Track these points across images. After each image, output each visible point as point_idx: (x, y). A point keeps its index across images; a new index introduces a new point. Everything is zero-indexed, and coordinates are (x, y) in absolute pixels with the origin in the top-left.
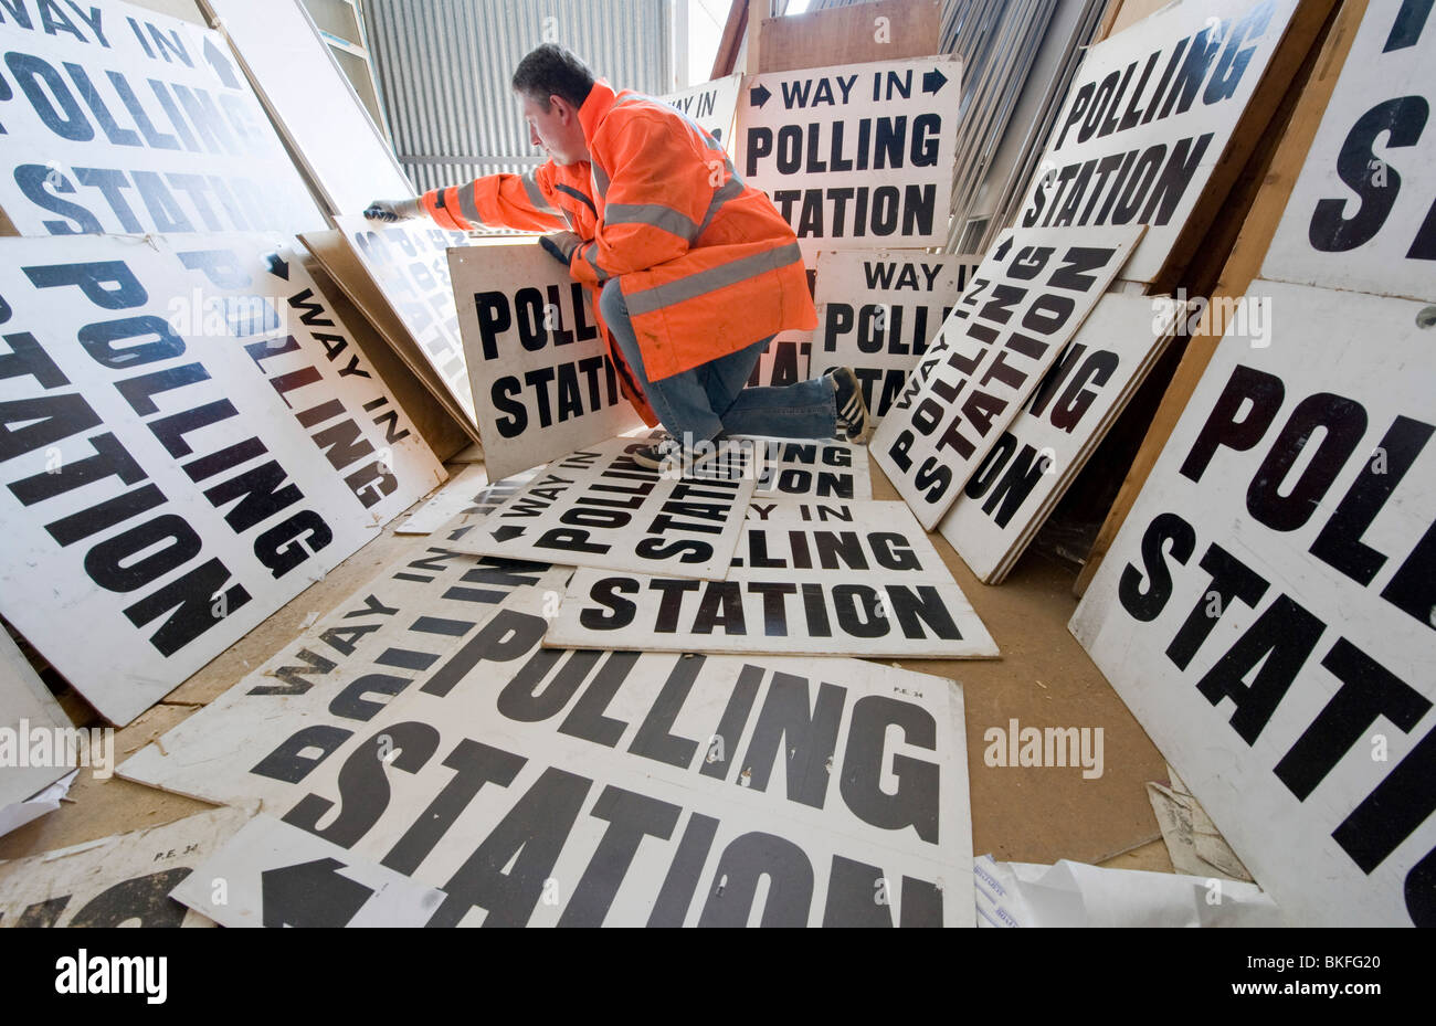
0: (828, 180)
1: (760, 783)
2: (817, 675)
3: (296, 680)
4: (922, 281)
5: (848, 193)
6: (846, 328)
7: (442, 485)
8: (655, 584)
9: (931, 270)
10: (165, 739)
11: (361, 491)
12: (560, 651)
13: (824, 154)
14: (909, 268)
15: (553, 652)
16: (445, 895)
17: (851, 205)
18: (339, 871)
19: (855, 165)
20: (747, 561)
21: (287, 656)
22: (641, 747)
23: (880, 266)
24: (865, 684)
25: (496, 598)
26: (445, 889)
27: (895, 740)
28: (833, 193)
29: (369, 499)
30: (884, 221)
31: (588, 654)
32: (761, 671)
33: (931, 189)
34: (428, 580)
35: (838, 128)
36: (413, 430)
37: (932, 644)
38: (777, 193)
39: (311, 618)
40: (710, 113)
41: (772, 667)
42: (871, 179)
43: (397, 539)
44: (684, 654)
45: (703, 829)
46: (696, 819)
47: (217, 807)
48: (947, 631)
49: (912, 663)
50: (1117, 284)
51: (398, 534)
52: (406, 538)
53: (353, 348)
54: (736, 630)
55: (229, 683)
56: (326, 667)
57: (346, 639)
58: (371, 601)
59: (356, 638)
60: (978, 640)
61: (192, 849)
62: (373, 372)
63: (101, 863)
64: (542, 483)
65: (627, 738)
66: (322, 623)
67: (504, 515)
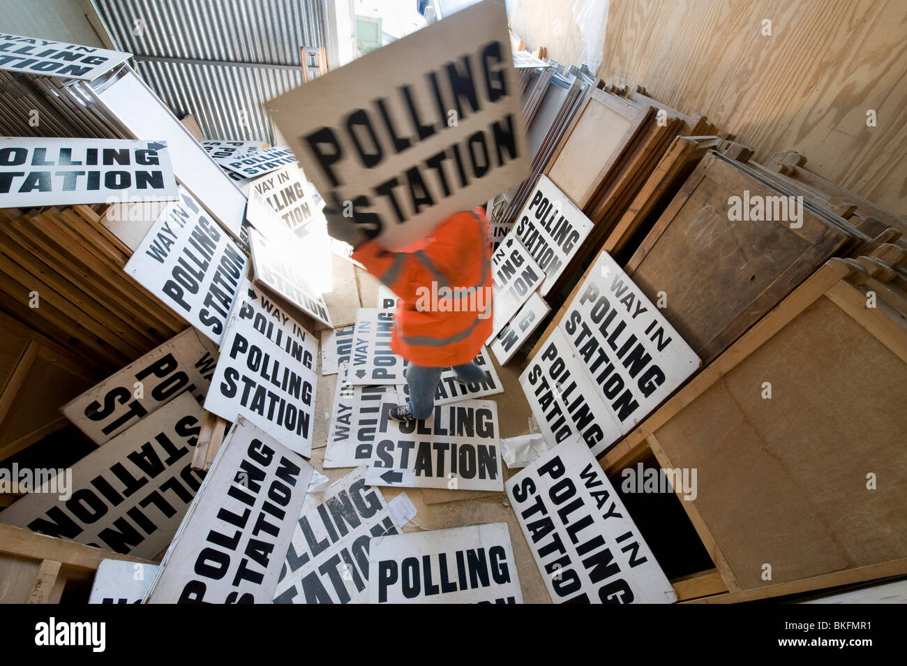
1: (462, 435)
2: (467, 406)
3: (342, 435)
21: (332, 429)
22: (436, 433)
24: (478, 406)
25: (379, 397)
26: (415, 469)
29: (310, 367)
32: (454, 408)
34: (352, 394)
36: (306, 331)
37: (490, 391)
39: (327, 415)
41: (456, 406)
43: (325, 378)
45: (454, 446)
46: (452, 445)
47: (356, 467)
48: (493, 386)
49: (486, 398)
50: (538, 290)
51: (324, 376)
52: (328, 377)
53: (281, 311)
54: (445, 396)
55: (324, 440)
56: (348, 429)
57: (345, 419)
58: (340, 405)
59: (347, 419)
60: (499, 388)
61: (359, 476)
62: (289, 317)
63: (344, 483)
64: (357, 344)
65: (433, 431)
66: (333, 416)
67: (355, 365)
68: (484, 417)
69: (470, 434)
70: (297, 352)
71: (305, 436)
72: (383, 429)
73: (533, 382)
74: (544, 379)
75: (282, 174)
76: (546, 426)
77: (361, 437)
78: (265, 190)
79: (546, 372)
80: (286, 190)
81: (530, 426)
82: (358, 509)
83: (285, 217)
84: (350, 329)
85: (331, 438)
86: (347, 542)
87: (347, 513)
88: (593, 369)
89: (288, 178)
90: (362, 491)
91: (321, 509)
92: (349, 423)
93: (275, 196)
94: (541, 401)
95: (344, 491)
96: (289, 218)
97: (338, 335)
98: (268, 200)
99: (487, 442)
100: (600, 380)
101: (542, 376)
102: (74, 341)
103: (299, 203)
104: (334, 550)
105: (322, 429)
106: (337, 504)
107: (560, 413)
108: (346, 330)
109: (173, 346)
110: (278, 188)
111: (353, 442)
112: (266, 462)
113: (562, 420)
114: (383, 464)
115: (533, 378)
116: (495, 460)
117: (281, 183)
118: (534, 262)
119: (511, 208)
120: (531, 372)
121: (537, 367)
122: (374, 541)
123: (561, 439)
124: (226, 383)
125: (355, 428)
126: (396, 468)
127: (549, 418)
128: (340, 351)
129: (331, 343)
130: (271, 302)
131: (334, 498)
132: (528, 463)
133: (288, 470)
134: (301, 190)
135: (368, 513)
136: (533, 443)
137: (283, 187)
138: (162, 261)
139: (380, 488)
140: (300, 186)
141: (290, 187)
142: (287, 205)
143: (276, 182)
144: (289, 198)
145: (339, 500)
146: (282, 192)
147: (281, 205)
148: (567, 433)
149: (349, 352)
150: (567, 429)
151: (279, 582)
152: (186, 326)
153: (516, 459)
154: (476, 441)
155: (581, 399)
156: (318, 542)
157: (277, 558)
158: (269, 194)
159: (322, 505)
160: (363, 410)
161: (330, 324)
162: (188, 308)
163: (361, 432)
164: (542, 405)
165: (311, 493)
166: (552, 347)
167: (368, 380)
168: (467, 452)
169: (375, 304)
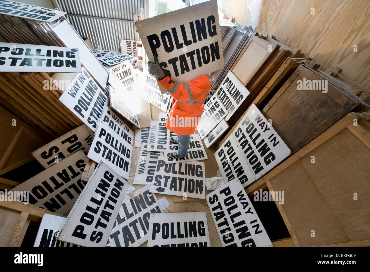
1: (189, 175)
2: (192, 163)
7: (135, 135)
10: (135, 180)
12: (167, 164)
15: (167, 165)
21: (138, 169)
24: (197, 164)
29: (130, 143)
31: (170, 164)
32: (187, 164)
34: (146, 155)
36: (129, 129)
39: (136, 163)
44: (180, 163)
45: (186, 179)
47: (146, 185)
48: (203, 156)
49: (200, 161)
50: (224, 118)
51: (135, 147)
52: (137, 148)
53: (120, 120)
55: (134, 173)
56: (144, 169)
57: (143, 165)
59: (144, 165)
60: (206, 157)
61: (147, 188)
62: (123, 123)
63: (141, 191)
64: (151, 135)
65: (178, 173)
66: (138, 164)
67: (150, 143)
68: (199, 169)
69: (193, 175)
70: (125, 137)
71: (127, 171)
72: (158, 170)
73: (220, 156)
74: (224, 155)
75: (123, 65)
76: (224, 174)
77: (149, 173)
78: (116, 71)
79: (225, 152)
80: (125, 71)
81: (218, 174)
82: (146, 202)
83: (124, 82)
84: (147, 129)
85: (137, 172)
86: (141, 214)
87: (142, 203)
88: (245, 152)
89: (126, 67)
90: (148, 195)
91: (131, 200)
92: (144, 167)
93: (120, 73)
94: (223, 164)
95: (141, 194)
97: (142, 131)
98: (117, 75)
99: (200, 179)
100: (248, 157)
101: (224, 154)
102: (38, 127)
103: (129, 77)
104: (135, 217)
105: (134, 169)
106: (138, 199)
107: (230, 169)
108: (145, 129)
109: (77, 131)
110: (122, 70)
111: (146, 175)
112: (111, 180)
113: (231, 172)
114: (157, 184)
115: (220, 154)
116: (202, 186)
117: (123, 68)
118: (224, 107)
119: (216, 84)
120: (219, 152)
121: (222, 150)
122: (151, 215)
123: (230, 180)
124: (97, 147)
125: (147, 169)
126: (162, 186)
127: (226, 171)
128: (142, 138)
129: (139, 134)
130: (116, 116)
131: (137, 197)
132: (216, 188)
133: (119, 184)
134: (131, 72)
135: (150, 204)
136: (218, 180)
138: (74, 97)
139: (155, 194)
141: (126, 70)
142: (125, 77)
143: (121, 68)
144: (126, 75)
145: (139, 197)
146: (123, 72)
147: (122, 77)
148: (233, 178)
149: (147, 138)
150: (233, 176)
151: (113, 228)
152: (82, 123)
153: (211, 186)
154: (195, 178)
155: (239, 164)
156: (129, 214)
157: (113, 219)
158: (118, 72)
159: (132, 199)
160: (150, 162)
161: (139, 127)
162: (83, 116)
163: (149, 171)
164: (223, 166)
165: (127, 194)
166: (229, 142)
167: (155, 149)
168: (191, 182)
169: (158, 120)
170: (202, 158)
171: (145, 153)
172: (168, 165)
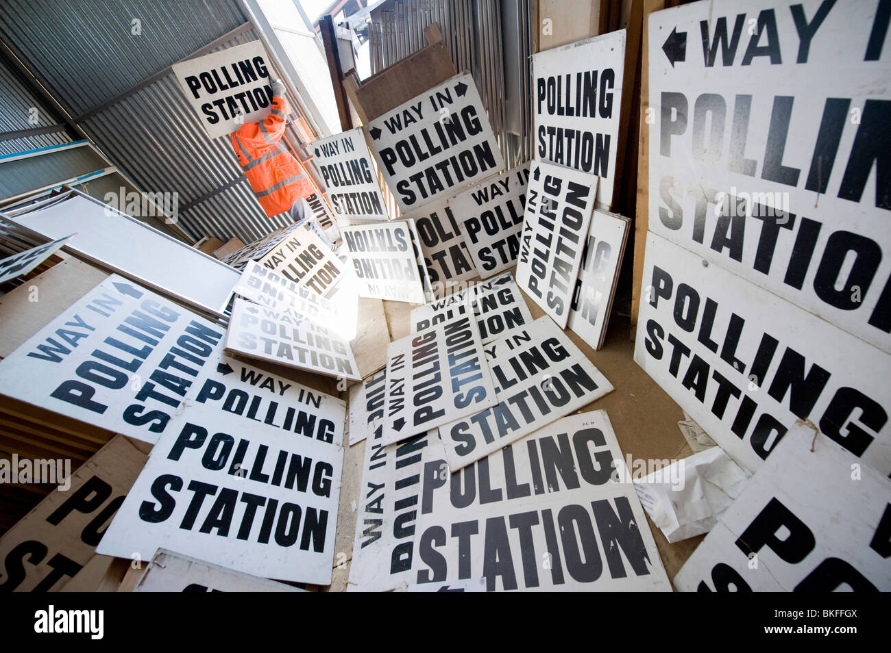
0: (433, 161)
1: (556, 489)
2: (553, 432)
3: (373, 534)
4: (503, 189)
5: (446, 163)
6: (478, 229)
7: (347, 408)
8: (474, 420)
9: (505, 182)
10: (350, 580)
11: (325, 438)
12: (458, 471)
13: (425, 149)
14: (493, 186)
15: (456, 474)
16: (485, 578)
17: (450, 168)
18: (449, 589)
19: (442, 148)
20: (501, 388)
21: (361, 527)
22: (512, 495)
23: (480, 192)
24: (572, 427)
25: (417, 459)
26: (484, 576)
27: (592, 447)
28: (438, 166)
29: (330, 439)
30: (470, 169)
31: (469, 467)
32: (534, 441)
33: (486, 144)
34: (384, 463)
35: (424, 132)
36: (321, 394)
38: (410, 178)
39: (354, 505)
40: (353, 150)
41: (537, 437)
42: (454, 151)
43: (353, 448)
44: (503, 448)
45: (547, 514)
46: (543, 512)
47: (392, 590)
48: (592, 386)
49: (585, 409)
50: (597, 205)
51: (351, 446)
52: (356, 446)
53: (276, 379)
54: (515, 426)
55: (349, 548)
56: (379, 522)
57: (376, 507)
58: (370, 485)
59: (379, 505)
60: (604, 385)
62: (290, 382)
64: (391, 387)
65: (505, 494)
66: (360, 505)
67: (390, 415)
68: (591, 444)
69: (572, 483)
70: (305, 425)
71: (319, 548)
72: (427, 508)
73: (658, 354)
74: (672, 339)
75: (291, 242)
76: (722, 428)
77: (398, 532)
78: (277, 264)
79: (670, 326)
80: (301, 256)
81: (687, 437)
83: (310, 283)
84: (381, 374)
85: (359, 540)
88: (763, 263)
89: (299, 244)
92: (382, 512)
93: (290, 266)
94: (687, 383)
96: (315, 282)
97: (367, 386)
98: (284, 272)
99: (608, 492)
100: (794, 277)
101: (666, 337)
103: (320, 264)
105: (346, 530)
107: (737, 393)
108: (377, 377)
110: (290, 257)
111: (388, 543)
113: (748, 406)
114: (431, 575)
115: (654, 347)
116: (635, 527)
117: (293, 251)
118: (575, 172)
120: (646, 339)
121: (652, 325)
123: (767, 447)
124: (153, 500)
125: (389, 516)
126: (452, 580)
127: (719, 409)
128: (370, 407)
129: (360, 400)
130: (257, 372)
132: (710, 520)
134: (318, 251)
136: (704, 472)
137: (297, 254)
138: (59, 360)
140: (315, 248)
141: (305, 251)
142: (308, 271)
143: (286, 251)
144: (307, 263)
146: (297, 260)
147: (301, 273)
148: (774, 433)
149: (382, 403)
150: (768, 422)
153: (679, 518)
154: (586, 495)
155: (768, 344)
158: (283, 266)
160: (399, 485)
161: (358, 377)
162: (101, 410)
163: (398, 523)
164: (693, 391)
166: (659, 274)
167: (409, 430)
168: (575, 522)
169: (407, 333)
170: (589, 396)
171: (378, 456)
172: (462, 474)
